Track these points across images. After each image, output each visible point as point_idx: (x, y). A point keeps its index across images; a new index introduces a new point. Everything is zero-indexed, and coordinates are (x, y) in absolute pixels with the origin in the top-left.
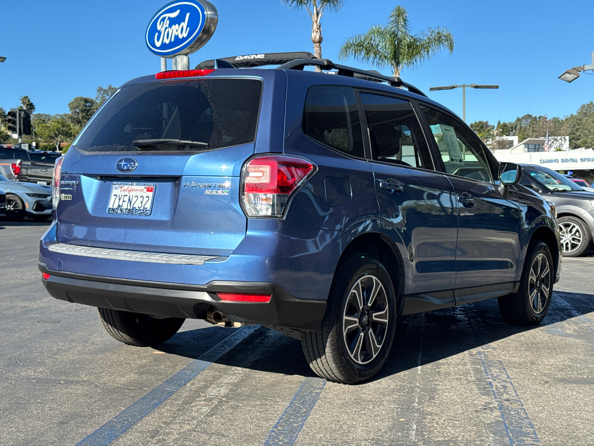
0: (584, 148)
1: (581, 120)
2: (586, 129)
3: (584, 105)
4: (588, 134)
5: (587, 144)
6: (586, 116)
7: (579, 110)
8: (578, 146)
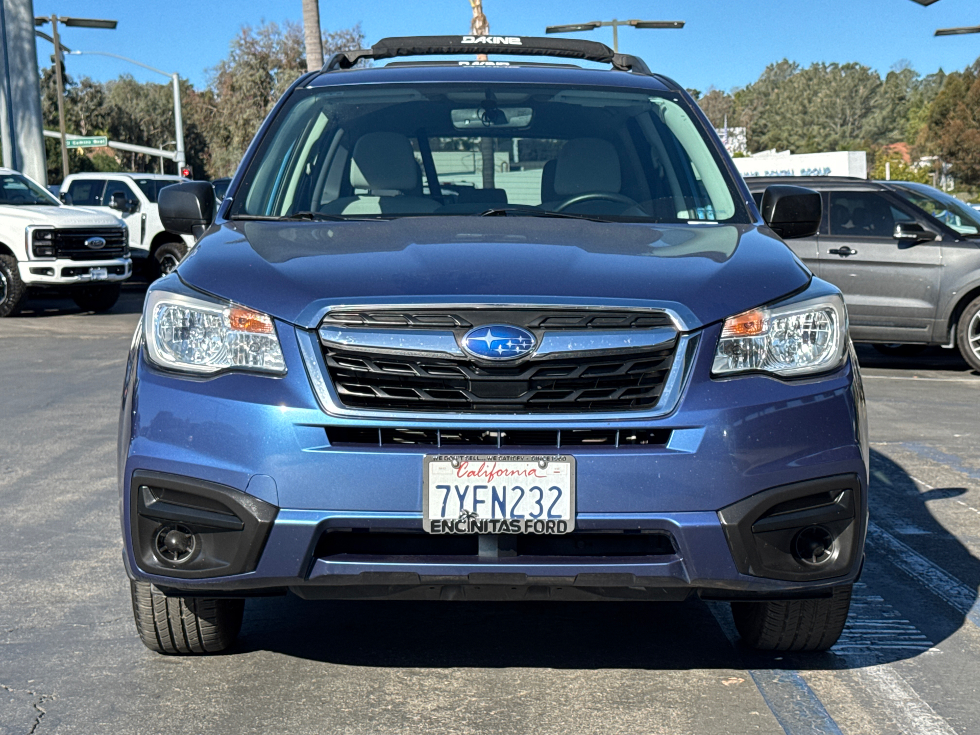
0: (774, 150)
1: (767, 95)
2: (777, 114)
3: (772, 65)
4: (781, 123)
5: (779, 142)
6: (777, 88)
7: (763, 75)
8: (763, 146)
